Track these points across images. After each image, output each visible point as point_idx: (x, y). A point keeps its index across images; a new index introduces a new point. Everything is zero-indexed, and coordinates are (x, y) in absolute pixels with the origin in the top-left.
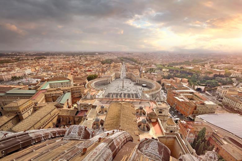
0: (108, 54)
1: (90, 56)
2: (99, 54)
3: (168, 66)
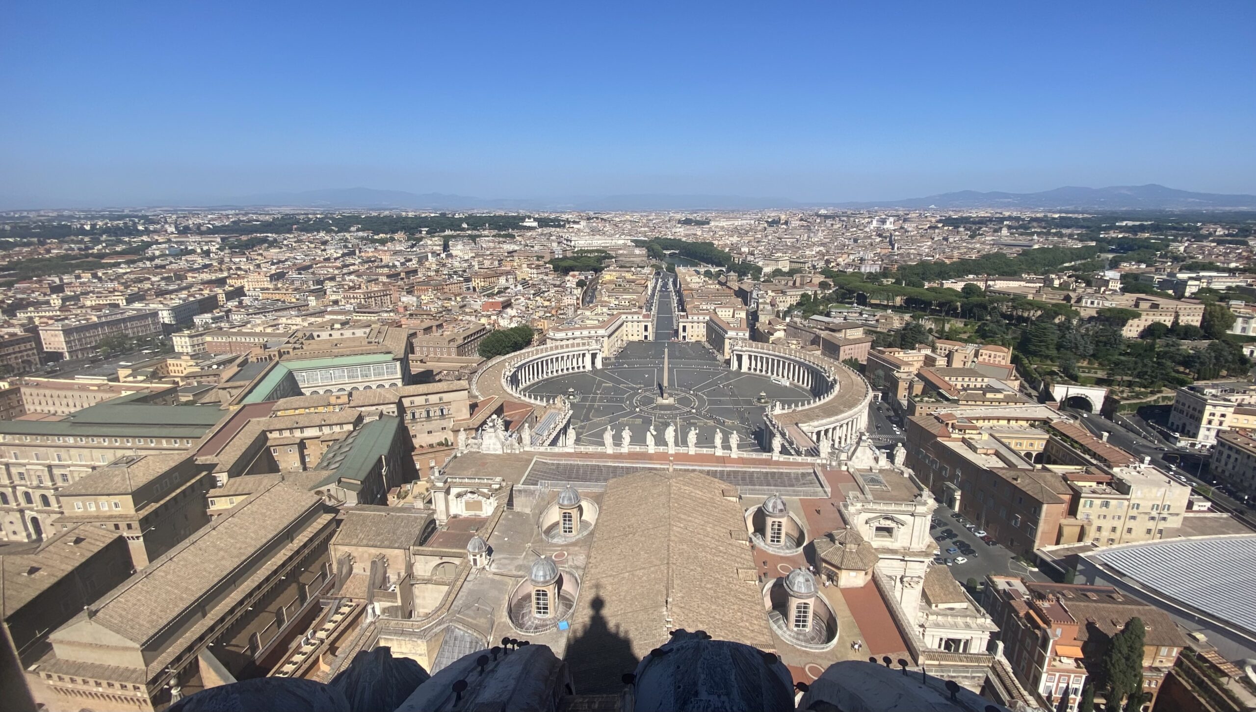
0: (583, 223)
1: (495, 232)
2: (540, 226)
3: (898, 282)
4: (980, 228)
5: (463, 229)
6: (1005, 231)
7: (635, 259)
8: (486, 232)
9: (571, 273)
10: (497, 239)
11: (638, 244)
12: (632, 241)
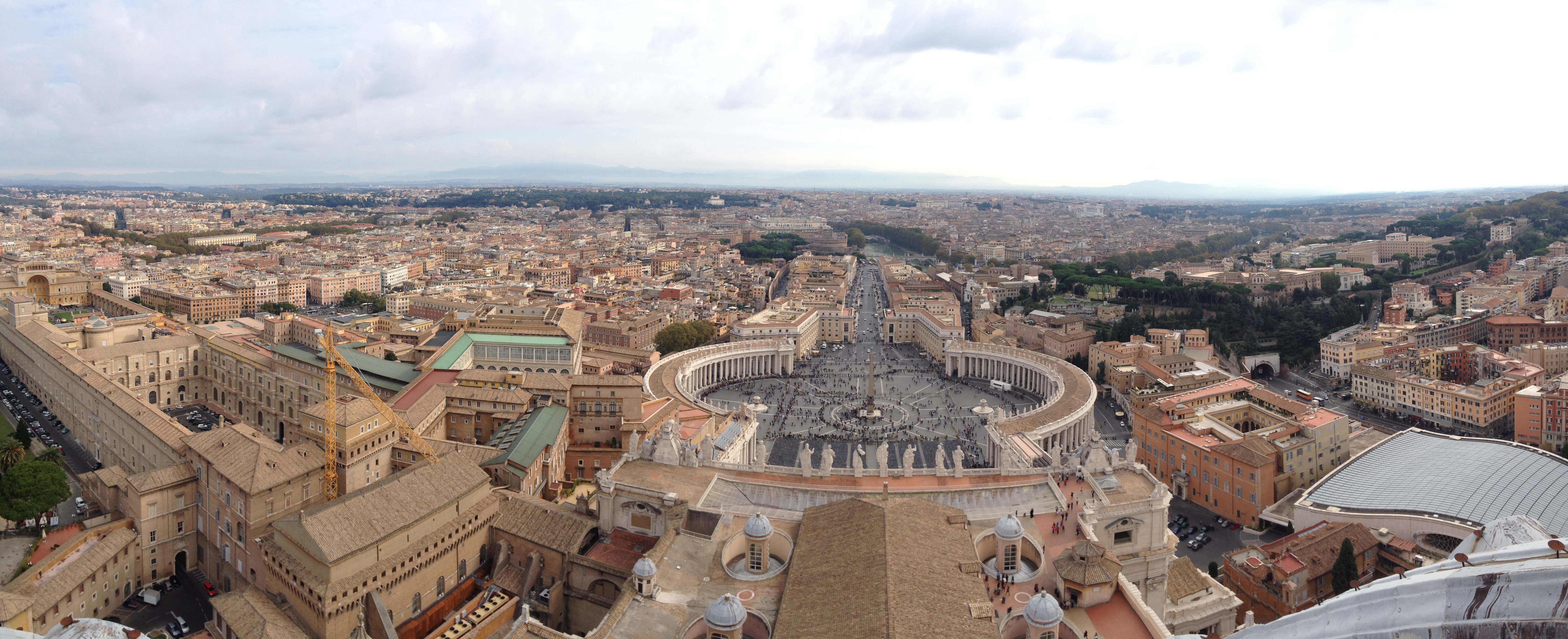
0: (775, 202)
1: (680, 211)
2: (727, 204)
5: (646, 207)
7: (833, 245)
8: (670, 210)
9: (760, 260)
10: (681, 218)
11: (836, 227)
12: (830, 224)
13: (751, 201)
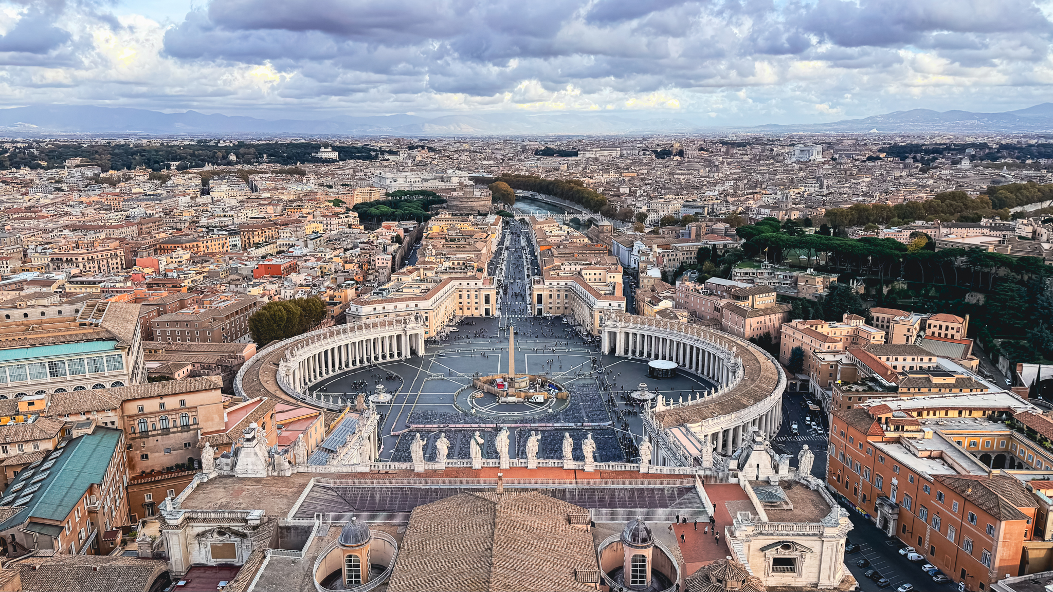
4: (935, 159)
5: (230, 163)
6: (966, 164)
7: (474, 204)
8: (264, 167)
9: (384, 224)
10: (279, 177)
11: (478, 181)
12: (471, 178)
13: (373, 154)
